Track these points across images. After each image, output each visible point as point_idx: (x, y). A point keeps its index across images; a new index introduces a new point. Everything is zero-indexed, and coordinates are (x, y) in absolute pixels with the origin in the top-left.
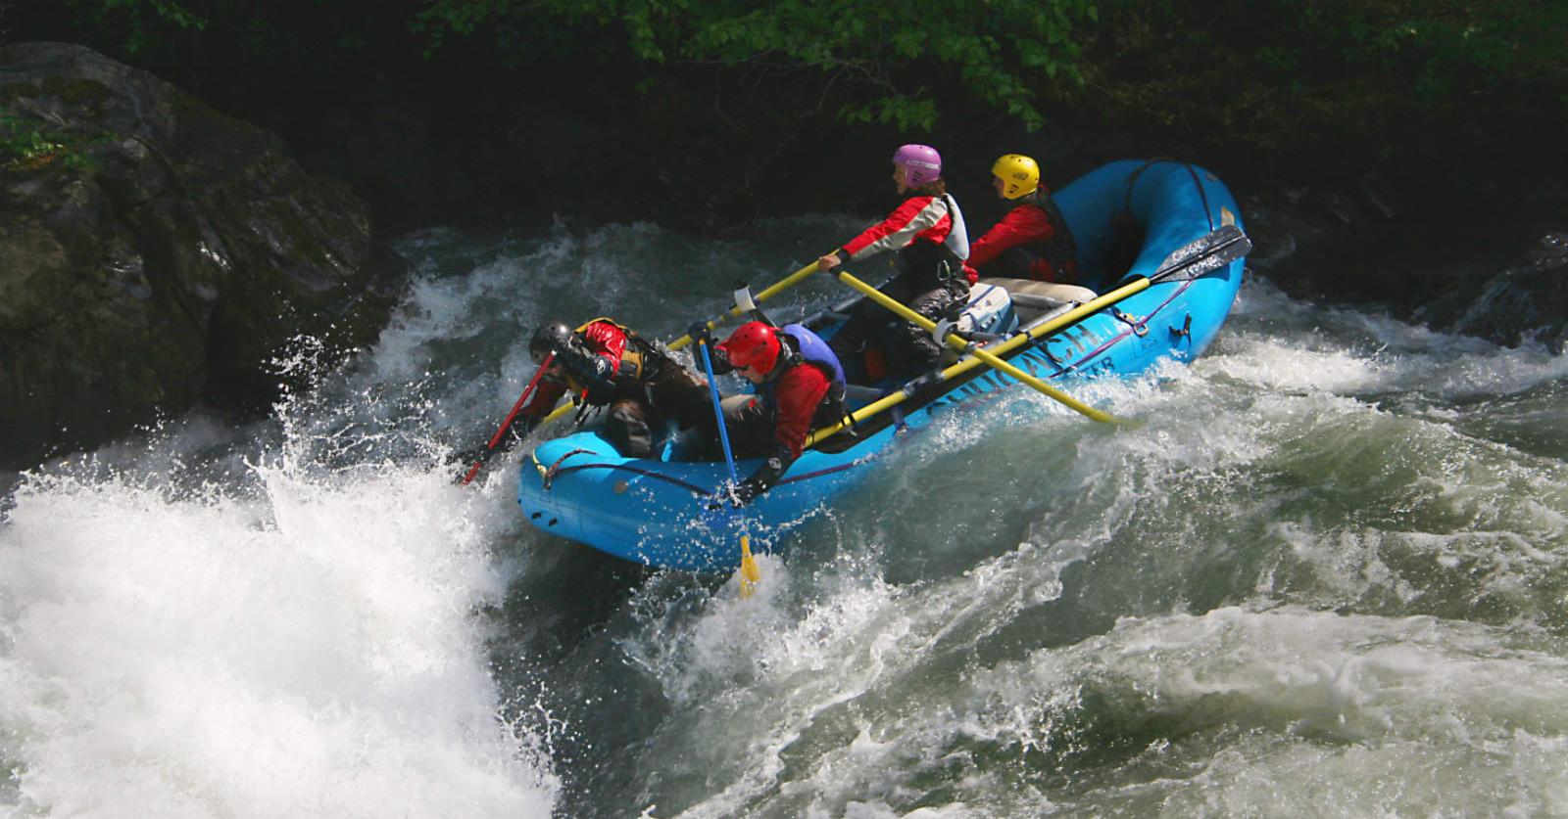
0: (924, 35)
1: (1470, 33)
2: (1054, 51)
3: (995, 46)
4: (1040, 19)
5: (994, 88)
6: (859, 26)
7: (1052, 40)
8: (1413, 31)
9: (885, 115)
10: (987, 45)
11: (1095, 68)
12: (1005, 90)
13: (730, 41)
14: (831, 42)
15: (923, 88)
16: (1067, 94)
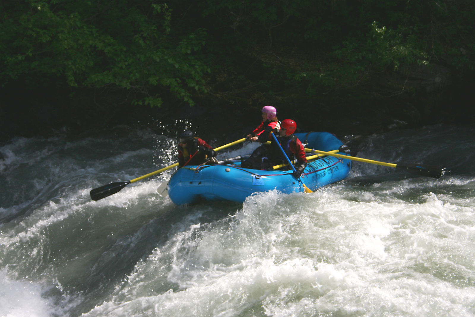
0: (158, 78)
1: (322, 76)
2: (197, 82)
3: (179, 81)
4: (193, 72)
5: (179, 94)
6: (138, 75)
7: (197, 79)
8: (305, 75)
9: (146, 103)
10: (177, 81)
11: (210, 87)
12: (183, 94)
13: (98, 80)
14: (129, 80)
15: (157, 94)
16: (202, 95)
